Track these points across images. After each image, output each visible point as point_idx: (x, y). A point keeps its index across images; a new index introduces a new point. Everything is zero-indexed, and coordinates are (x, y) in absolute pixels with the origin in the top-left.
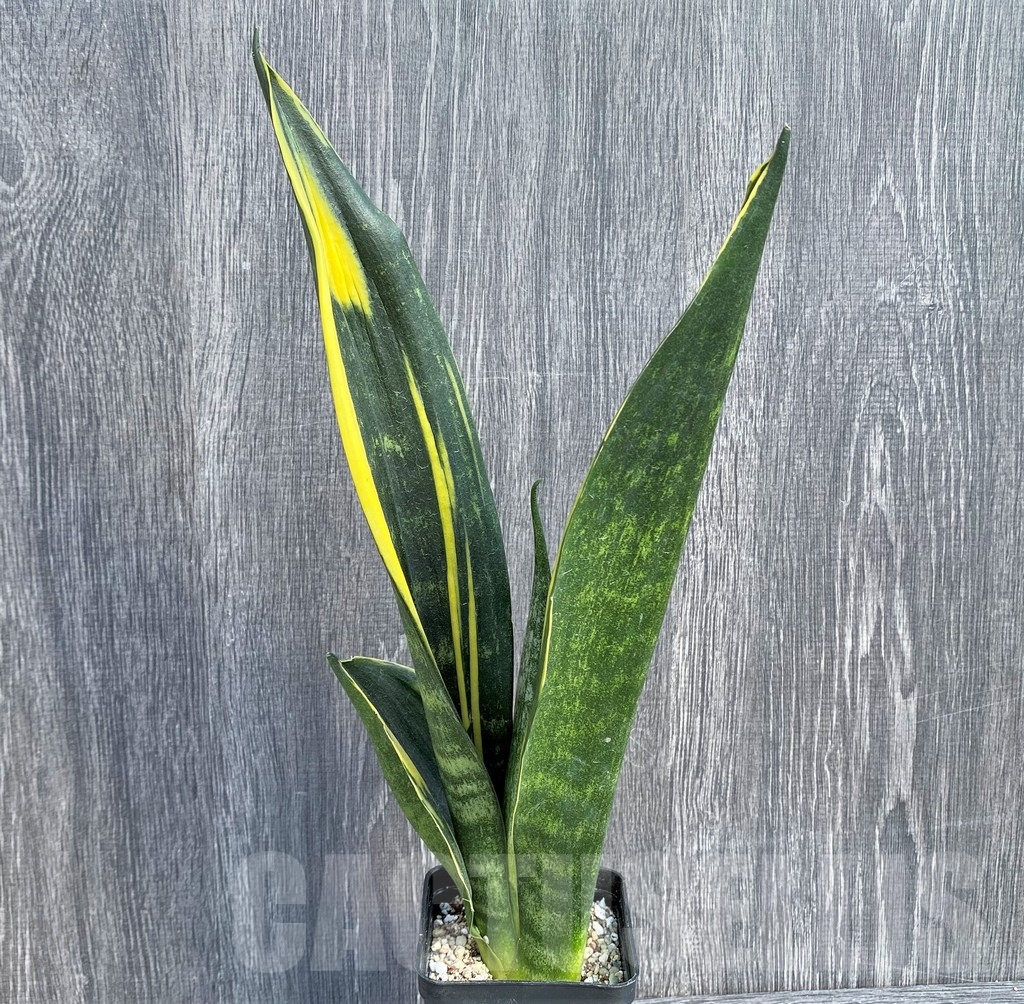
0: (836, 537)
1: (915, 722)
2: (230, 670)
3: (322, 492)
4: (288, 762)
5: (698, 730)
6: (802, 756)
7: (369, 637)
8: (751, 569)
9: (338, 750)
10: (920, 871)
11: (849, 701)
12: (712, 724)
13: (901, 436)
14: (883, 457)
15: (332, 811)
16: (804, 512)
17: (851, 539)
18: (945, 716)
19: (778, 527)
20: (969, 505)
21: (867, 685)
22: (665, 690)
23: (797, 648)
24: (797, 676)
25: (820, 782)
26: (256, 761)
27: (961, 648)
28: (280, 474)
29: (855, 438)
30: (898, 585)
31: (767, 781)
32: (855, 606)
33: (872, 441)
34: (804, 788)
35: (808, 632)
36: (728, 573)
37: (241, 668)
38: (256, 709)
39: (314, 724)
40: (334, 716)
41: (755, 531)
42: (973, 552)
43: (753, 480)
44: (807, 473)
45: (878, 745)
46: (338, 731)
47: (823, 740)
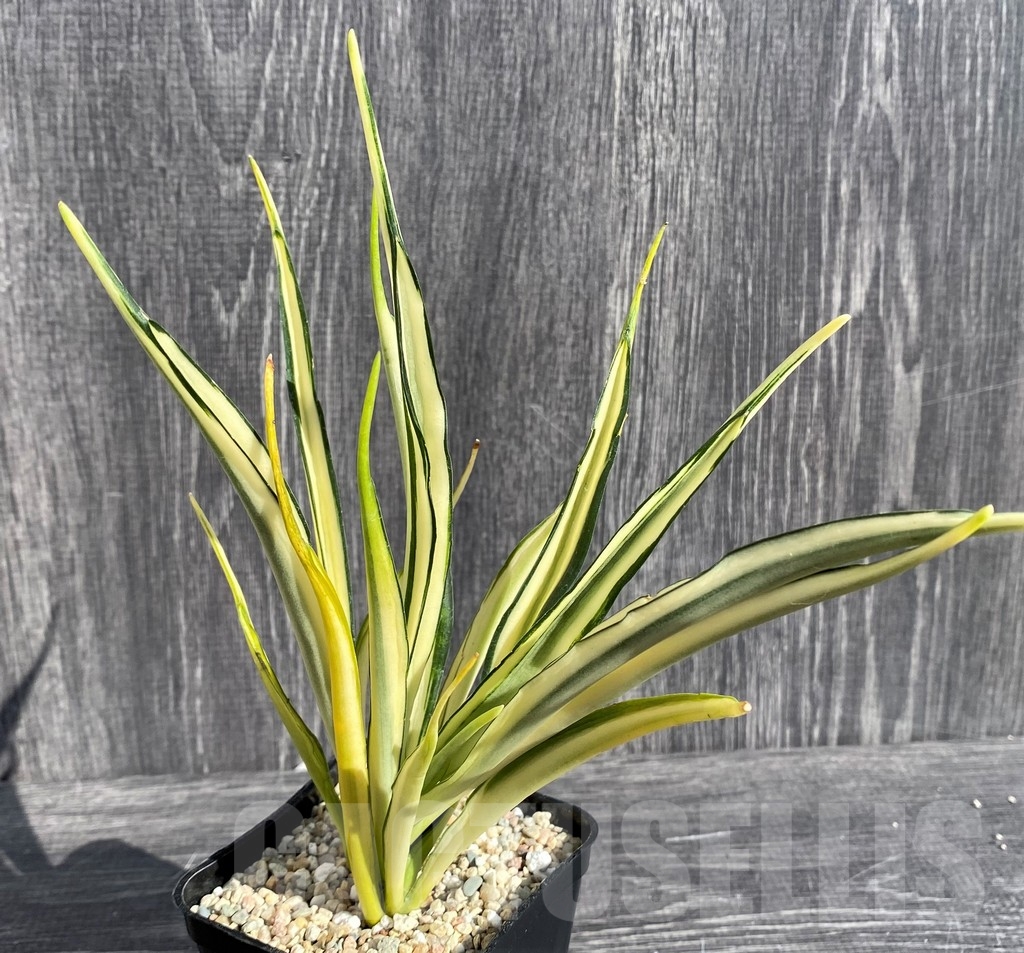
0: (825, 149)
1: (919, 403)
2: (8, 324)
3: (122, 72)
4: (96, 454)
5: (639, 414)
6: (772, 448)
7: (198, 282)
8: (712, 195)
9: (163, 438)
10: (920, 599)
11: (835, 376)
12: (658, 407)
13: (913, 9)
14: (889, 39)
15: (158, 518)
16: (783, 114)
17: (844, 153)
18: (958, 396)
19: (748, 135)
20: (1000, 108)
21: (859, 353)
22: (596, 361)
23: (770, 304)
24: (769, 343)
25: (795, 482)
26: (51, 451)
27: (983, 306)
28: (62, 43)
29: (853, 9)
30: (903, 218)
31: (726, 481)
32: (847, 247)
33: (875, 15)
34: (775, 490)
35: (784, 283)
36: (682, 200)
37: (23, 324)
38: (46, 380)
39: (128, 402)
40: (155, 391)
41: (719, 141)
42: (1002, 175)
43: (716, 67)
44: (789, 59)
45: (870, 434)
46: (161, 412)
47: (801, 428)
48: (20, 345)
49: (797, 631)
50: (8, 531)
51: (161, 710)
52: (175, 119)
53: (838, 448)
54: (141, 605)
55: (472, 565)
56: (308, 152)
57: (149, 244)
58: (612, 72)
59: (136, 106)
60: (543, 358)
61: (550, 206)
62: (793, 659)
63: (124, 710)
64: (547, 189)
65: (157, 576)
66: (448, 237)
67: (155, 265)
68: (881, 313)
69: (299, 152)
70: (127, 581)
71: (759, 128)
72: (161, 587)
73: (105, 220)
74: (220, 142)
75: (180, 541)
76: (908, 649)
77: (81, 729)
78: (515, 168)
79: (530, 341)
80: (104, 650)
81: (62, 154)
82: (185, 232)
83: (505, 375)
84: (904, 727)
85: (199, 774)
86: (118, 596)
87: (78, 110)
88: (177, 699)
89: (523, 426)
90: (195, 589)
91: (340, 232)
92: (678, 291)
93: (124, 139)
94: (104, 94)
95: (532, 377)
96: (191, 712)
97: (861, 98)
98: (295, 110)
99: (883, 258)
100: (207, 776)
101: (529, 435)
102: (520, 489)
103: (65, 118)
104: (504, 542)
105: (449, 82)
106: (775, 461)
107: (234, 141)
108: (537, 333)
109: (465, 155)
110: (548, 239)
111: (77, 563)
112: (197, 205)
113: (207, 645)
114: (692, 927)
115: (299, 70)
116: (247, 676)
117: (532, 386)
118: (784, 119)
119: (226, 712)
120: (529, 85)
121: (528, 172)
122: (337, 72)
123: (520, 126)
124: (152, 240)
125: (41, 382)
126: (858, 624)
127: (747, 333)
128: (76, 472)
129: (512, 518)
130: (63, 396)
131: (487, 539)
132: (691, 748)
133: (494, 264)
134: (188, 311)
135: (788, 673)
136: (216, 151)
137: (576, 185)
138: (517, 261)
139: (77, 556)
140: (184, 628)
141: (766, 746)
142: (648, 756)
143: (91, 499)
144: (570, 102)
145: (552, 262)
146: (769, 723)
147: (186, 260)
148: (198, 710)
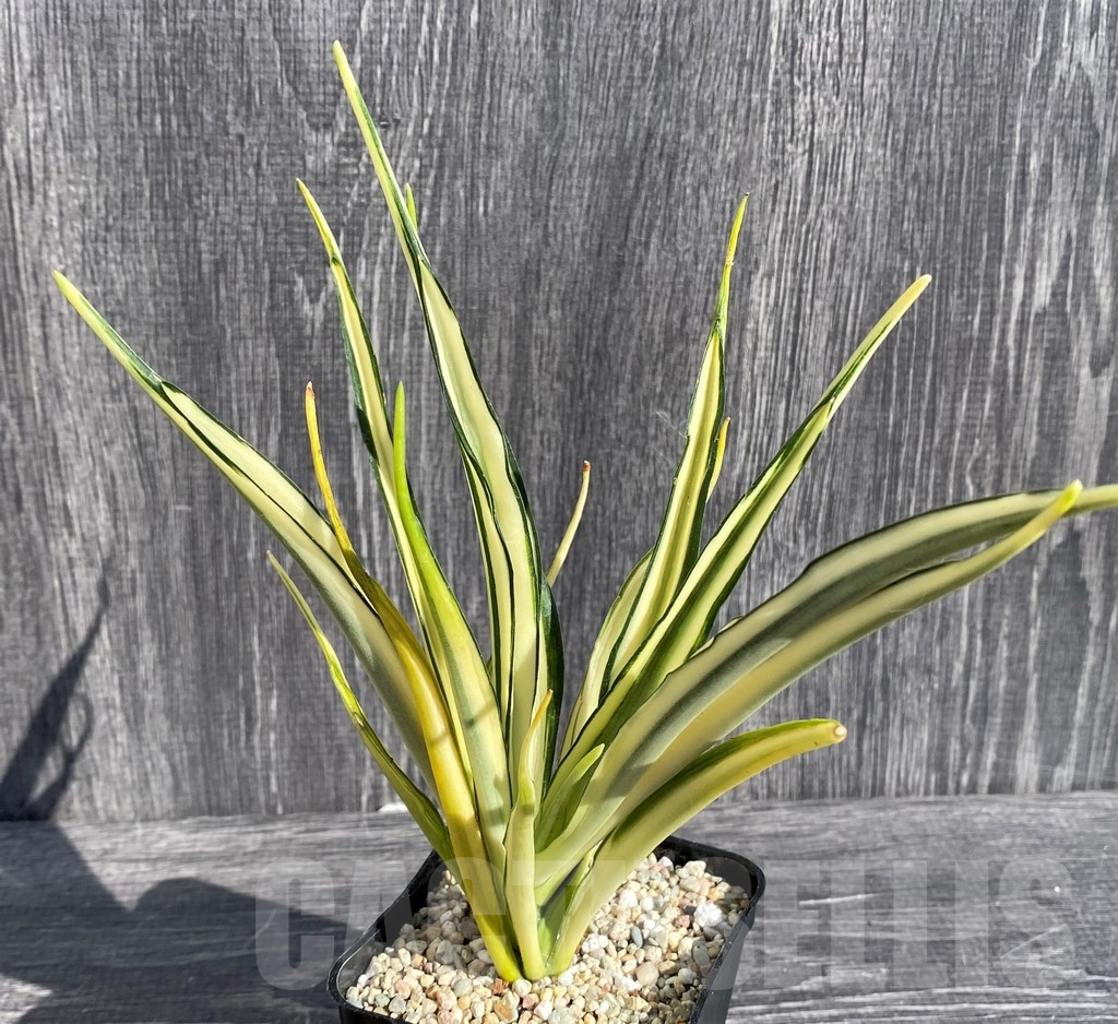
48: (75, 338)
49: (949, 667)
50: (61, 547)
51: (230, 744)
52: (255, 77)
53: (1010, 463)
54: (211, 630)
55: (582, 591)
56: (409, 116)
57: (223, 223)
58: (767, 24)
59: (210, 62)
60: (673, 358)
61: (688, 180)
62: (944, 698)
63: (189, 744)
64: (686, 160)
65: (229, 599)
66: (568, 216)
67: (231, 249)
68: (1068, 309)
69: (398, 116)
70: (194, 603)
71: (938, 91)
72: (234, 609)
73: (174, 196)
74: (307, 105)
75: (255, 561)
76: (1075, 688)
77: (142, 764)
78: (649, 136)
79: (658, 338)
80: (169, 679)
81: (124, 117)
82: (265, 210)
83: (628, 376)
84: (1064, 774)
85: (272, 815)
86: (185, 620)
87: (143, 66)
88: (249, 733)
89: (646, 436)
90: (270, 613)
91: (442, 210)
92: (834, 280)
93: (197, 100)
94: (173, 47)
95: (659, 380)
96: (265, 747)
97: (1060, 56)
98: (395, 67)
99: (1074, 245)
100: (282, 818)
101: (652, 445)
102: (640, 506)
103: (128, 76)
104: (619, 565)
105: (575, 35)
106: (936, 477)
107: (324, 105)
108: (667, 329)
109: (592, 120)
110: (684, 219)
111: (138, 583)
112: (280, 178)
113: (284, 675)
114: (833, 1006)
115: (401, 20)
116: (327, 710)
117: (658, 390)
118: (968, 82)
119: (303, 747)
120: (669, 38)
121: (664, 141)
122: (446, 22)
123: (657, 86)
124: (227, 219)
125: (100, 380)
126: (1020, 661)
127: (912, 329)
128: (138, 482)
129: (629, 539)
130: (124, 398)
131: (600, 562)
132: (823, 794)
133: (620, 249)
134: (267, 299)
135: (937, 713)
136: (303, 115)
137: (720, 157)
138: (647, 244)
139: (138, 576)
140: (258, 656)
141: (907, 793)
142: (774, 803)
143: (156, 512)
144: (717, 58)
145: (689, 244)
146: (912, 768)
147: (265, 243)
148: (272, 745)
